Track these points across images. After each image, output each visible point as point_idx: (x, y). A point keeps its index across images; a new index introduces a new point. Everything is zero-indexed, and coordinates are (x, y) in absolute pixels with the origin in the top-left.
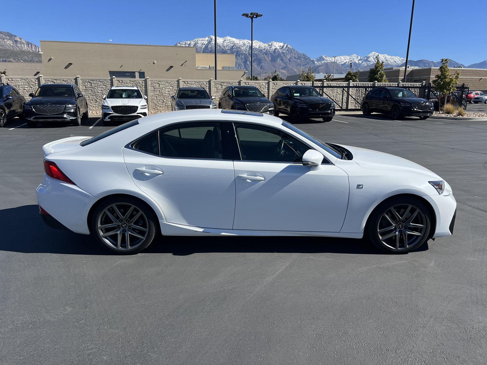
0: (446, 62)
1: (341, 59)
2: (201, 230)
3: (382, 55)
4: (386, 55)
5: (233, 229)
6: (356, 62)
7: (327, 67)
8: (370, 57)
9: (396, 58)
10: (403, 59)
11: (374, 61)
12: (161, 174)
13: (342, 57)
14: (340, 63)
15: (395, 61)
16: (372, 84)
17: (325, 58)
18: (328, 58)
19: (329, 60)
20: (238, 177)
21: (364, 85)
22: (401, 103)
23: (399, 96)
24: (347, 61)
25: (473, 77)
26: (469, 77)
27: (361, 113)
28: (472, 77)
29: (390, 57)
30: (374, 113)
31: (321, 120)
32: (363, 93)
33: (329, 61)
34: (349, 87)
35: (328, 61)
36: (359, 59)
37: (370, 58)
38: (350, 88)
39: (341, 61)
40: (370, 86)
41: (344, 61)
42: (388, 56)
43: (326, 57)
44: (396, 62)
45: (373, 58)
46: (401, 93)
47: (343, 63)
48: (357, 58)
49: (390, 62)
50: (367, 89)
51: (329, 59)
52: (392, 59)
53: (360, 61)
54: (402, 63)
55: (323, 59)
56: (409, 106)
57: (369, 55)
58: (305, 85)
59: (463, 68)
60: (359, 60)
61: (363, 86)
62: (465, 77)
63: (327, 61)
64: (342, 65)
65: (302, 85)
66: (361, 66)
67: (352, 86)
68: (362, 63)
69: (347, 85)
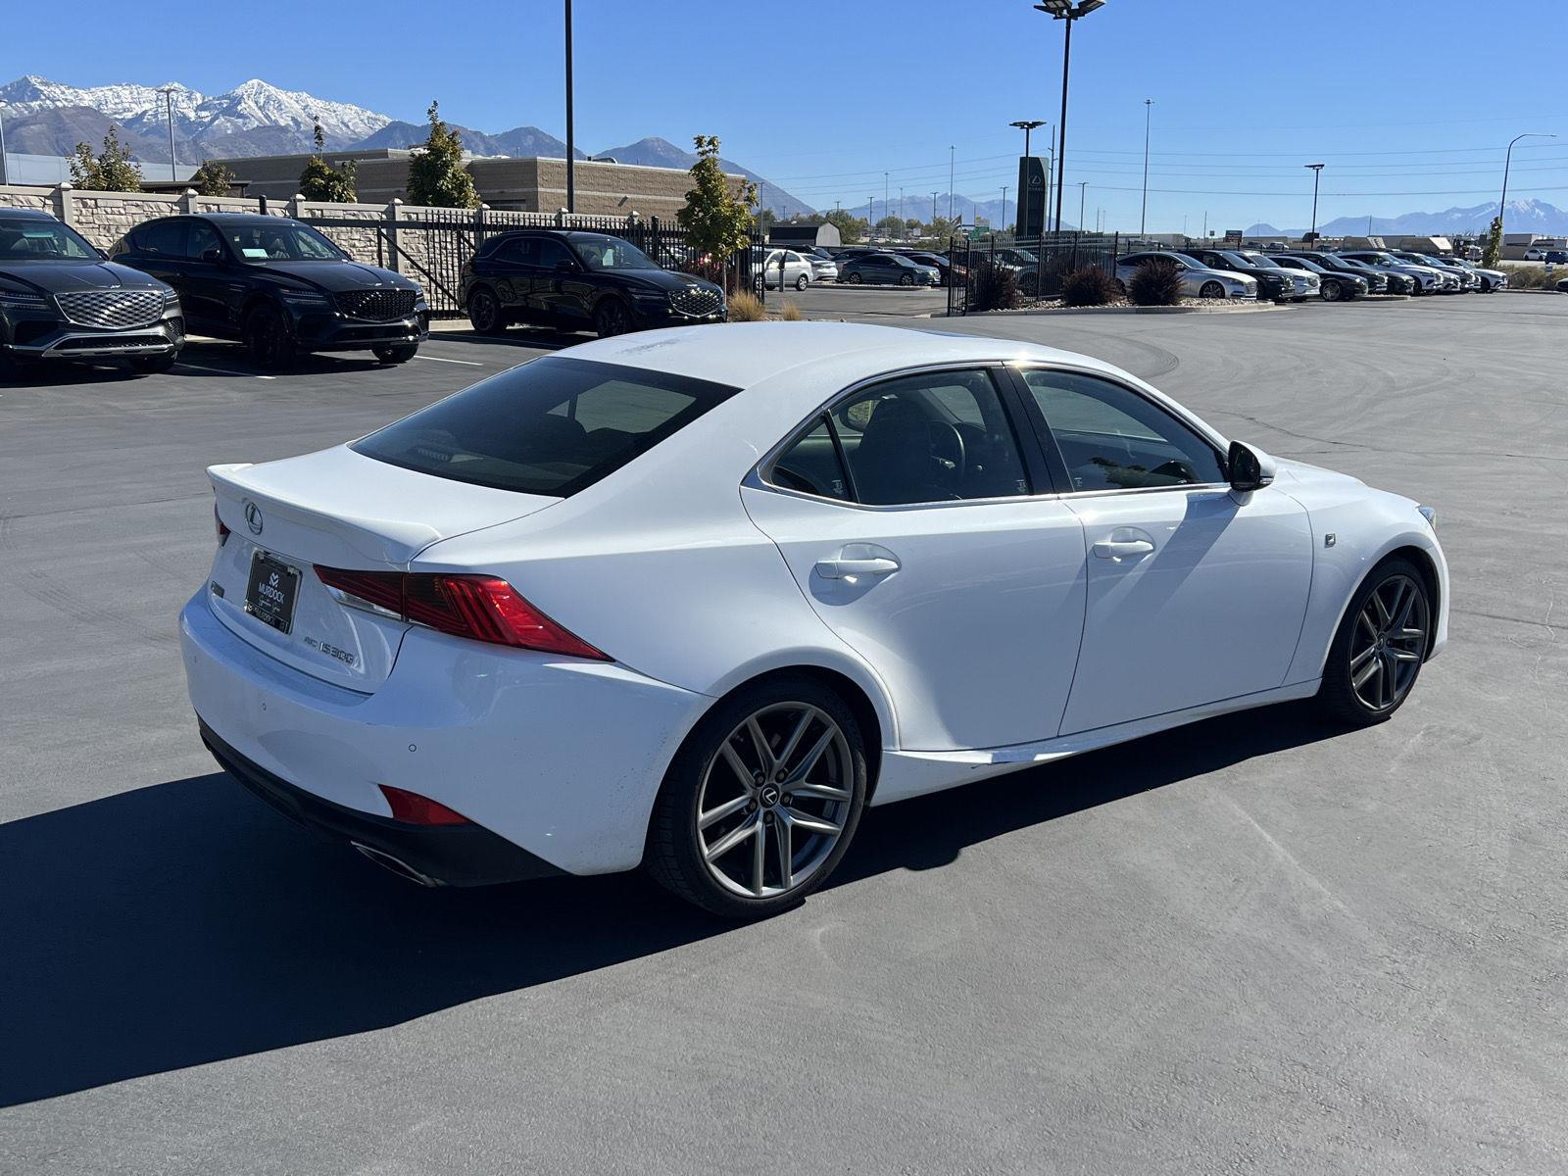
0: (711, 147)
1: (119, 97)
2: (985, 758)
3: (290, 94)
4: (305, 95)
5: (1058, 737)
6: (185, 117)
7: (59, 130)
8: (242, 97)
9: (348, 111)
10: (373, 116)
11: (260, 115)
12: (894, 571)
13: (120, 88)
14: (117, 116)
15: (342, 123)
16: (473, 217)
17: (42, 88)
18: (56, 91)
19: (66, 100)
20: (1095, 548)
21: (445, 218)
22: (630, 290)
23: (604, 264)
24: (147, 106)
25: (667, 198)
26: (654, 197)
27: (466, 325)
28: (663, 198)
29: (321, 105)
30: (517, 326)
31: (368, 355)
32: (446, 248)
33: (66, 103)
34: (391, 224)
35: (59, 104)
36: (200, 102)
37: (243, 104)
38: (398, 230)
39: (120, 106)
40: (466, 221)
41: (133, 105)
42: (312, 100)
43: (46, 84)
44: (348, 127)
45: (256, 103)
46: (610, 252)
47: (129, 115)
48: (190, 98)
49: (326, 124)
50: (463, 236)
51: (63, 93)
52: (333, 114)
53: (203, 114)
54: (371, 133)
55: (36, 94)
56: (659, 301)
57: (239, 91)
58: (219, 211)
59: (617, 164)
60: (200, 108)
61: (442, 221)
62: (645, 197)
63: (53, 101)
64: (129, 123)
65: (209, 209)
66: (213, 132)
67: (403, 219)
68: (213, 121)
69: (384, 216)
